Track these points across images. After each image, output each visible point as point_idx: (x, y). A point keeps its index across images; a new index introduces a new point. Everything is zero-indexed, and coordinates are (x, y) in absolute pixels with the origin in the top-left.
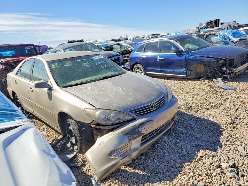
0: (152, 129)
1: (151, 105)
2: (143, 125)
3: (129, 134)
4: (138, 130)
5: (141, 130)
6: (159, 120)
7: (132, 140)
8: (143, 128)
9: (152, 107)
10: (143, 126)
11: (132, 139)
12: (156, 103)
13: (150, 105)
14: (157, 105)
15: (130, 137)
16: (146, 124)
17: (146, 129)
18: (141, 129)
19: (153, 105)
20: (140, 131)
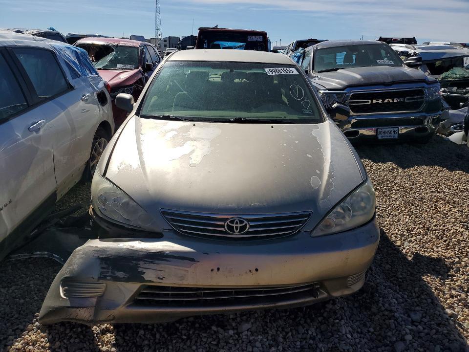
0: (180, 282)
1: (228, 222)
2: (158, 259)
3: (108, 262)
4: (137, 266)
5: (145, 270)
6: (218, 269)
7: (108, 280)
8: (152, 266)
9: (231, 228)
10: (157, 262)
11: (108, 278)
12: (249, 220)
13: (225, 220)
14: (251, 227)
15: (105, 270)
16: (168, 261)
17: (161, 274)
18: (147, 266)
19: (237, 223)
20: (140, 270)
